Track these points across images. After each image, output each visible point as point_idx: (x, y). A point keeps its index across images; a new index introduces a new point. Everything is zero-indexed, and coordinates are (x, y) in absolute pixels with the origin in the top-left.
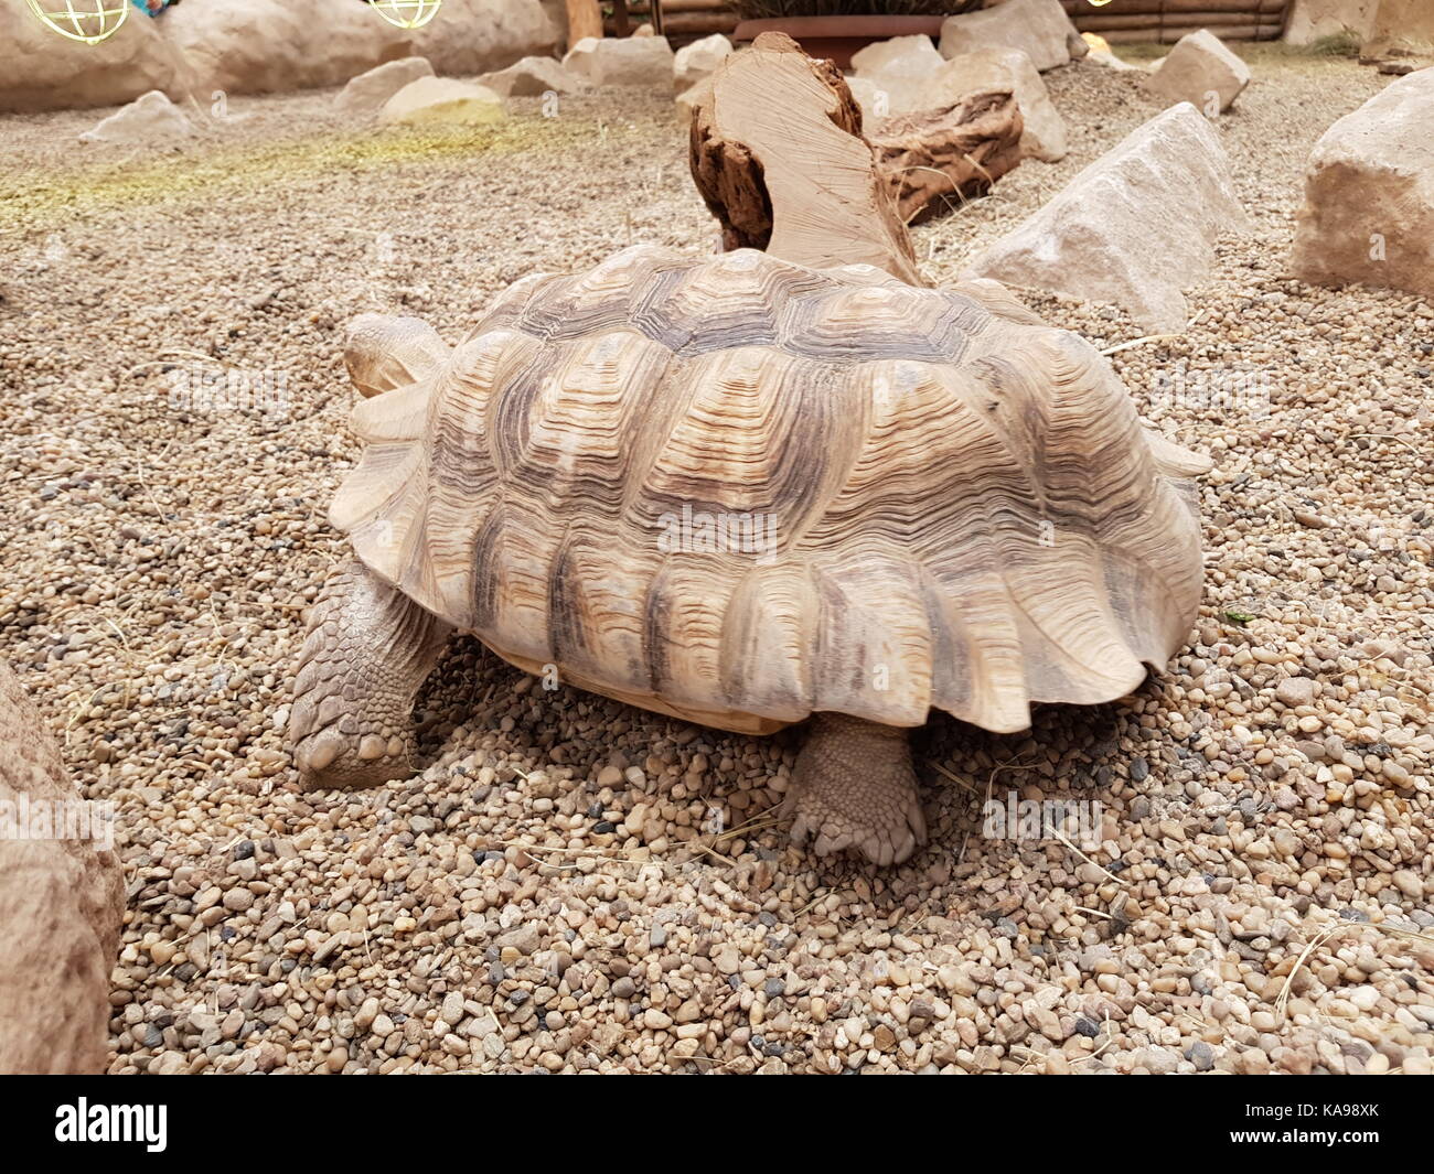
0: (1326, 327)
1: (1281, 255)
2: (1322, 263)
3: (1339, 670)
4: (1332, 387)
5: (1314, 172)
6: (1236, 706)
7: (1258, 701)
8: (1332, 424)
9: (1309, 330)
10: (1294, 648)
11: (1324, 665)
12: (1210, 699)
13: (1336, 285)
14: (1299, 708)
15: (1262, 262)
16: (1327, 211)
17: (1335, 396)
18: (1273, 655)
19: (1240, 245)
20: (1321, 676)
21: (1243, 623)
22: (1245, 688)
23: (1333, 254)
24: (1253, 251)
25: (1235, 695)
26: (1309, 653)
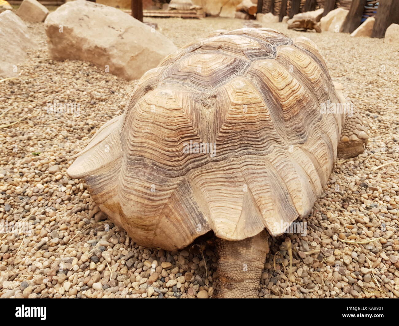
0: (59, 71)
1: (46, 53)
2: (57, 55)
3: (66, 160)
4: (62, 87)
5: (46, 28)
6: (37, 179)
7: (44, 176)
8: (63, 96)
9: (55, 72)
10: (53, 158)
11: (61, 160)
12: (29, 179)
13: (62, 60)
14: (56, 174)
15: (41, 56)
16: (53, 40)
17: (64, 89)
18: (47, 161)
19: (34, 51)
20: (61, 163)
21: (38, 155)
22: (39, 173)
23: (59, 52)
24: (38, 53)
25: (37, 176)
26: (57, 158)
